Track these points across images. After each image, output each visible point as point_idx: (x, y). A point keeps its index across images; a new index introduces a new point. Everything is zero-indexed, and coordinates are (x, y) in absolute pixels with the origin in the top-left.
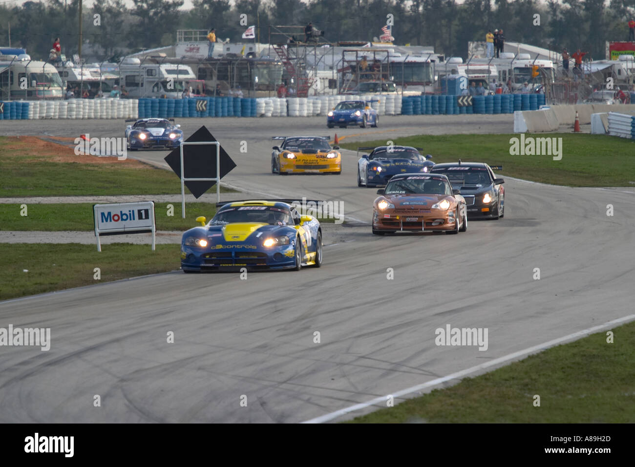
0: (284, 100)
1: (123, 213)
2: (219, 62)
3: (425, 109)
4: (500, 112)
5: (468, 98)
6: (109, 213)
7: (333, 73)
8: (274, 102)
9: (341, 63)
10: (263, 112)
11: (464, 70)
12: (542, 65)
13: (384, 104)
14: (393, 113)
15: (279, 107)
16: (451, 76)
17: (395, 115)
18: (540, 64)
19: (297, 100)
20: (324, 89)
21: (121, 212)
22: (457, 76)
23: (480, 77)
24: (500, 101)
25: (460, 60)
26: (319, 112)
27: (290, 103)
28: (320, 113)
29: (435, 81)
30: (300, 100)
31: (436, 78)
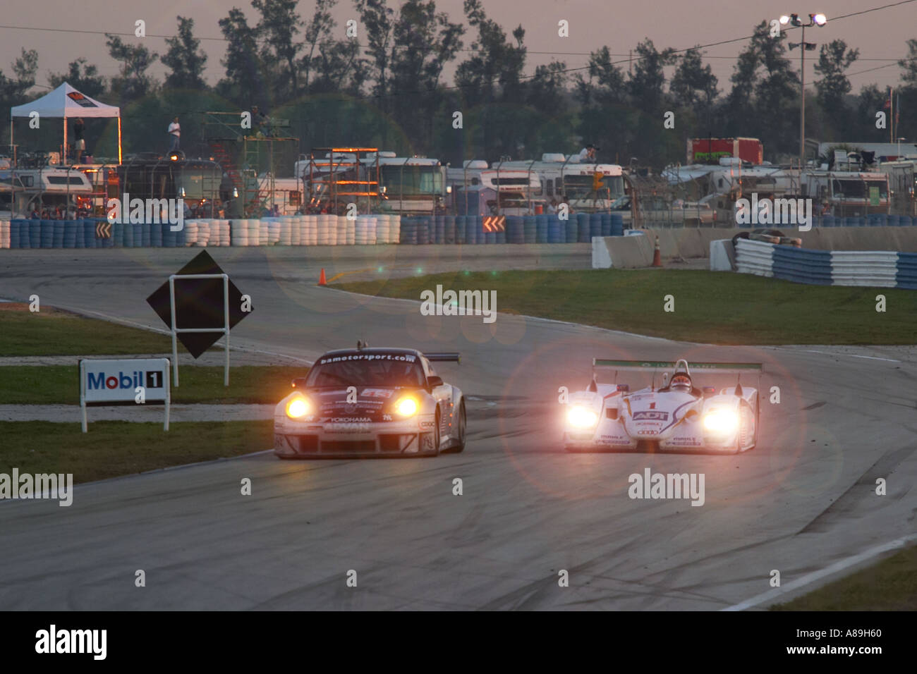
0: (227, 221)
1: (124, 375)
2: (128, 166)
3: (433, 236)
4: (546, 240)
5: (499, 220)
6: (102, 375)
7: (298, 183)
8: (210, 225)
9: (308, 169)
10: (195, 239)
11: (489, 180)
12: (605, 172)
13: (374, 229)
14: (388, 241)
15: (218, 232)
16: (472, 188)
17: (390, 244)
18: (603, 170)
19: (245, 222)
20: (285, 205)
21: (121, 374)
22: (479, 188)
23: (515, 189)
24: (546, 225)
25: (484, 164)
26: (277, 240)
27: (234, 226)
28: (279, 241)
29: (447, 193)
30: (249, 223)
31: (449, 189)
